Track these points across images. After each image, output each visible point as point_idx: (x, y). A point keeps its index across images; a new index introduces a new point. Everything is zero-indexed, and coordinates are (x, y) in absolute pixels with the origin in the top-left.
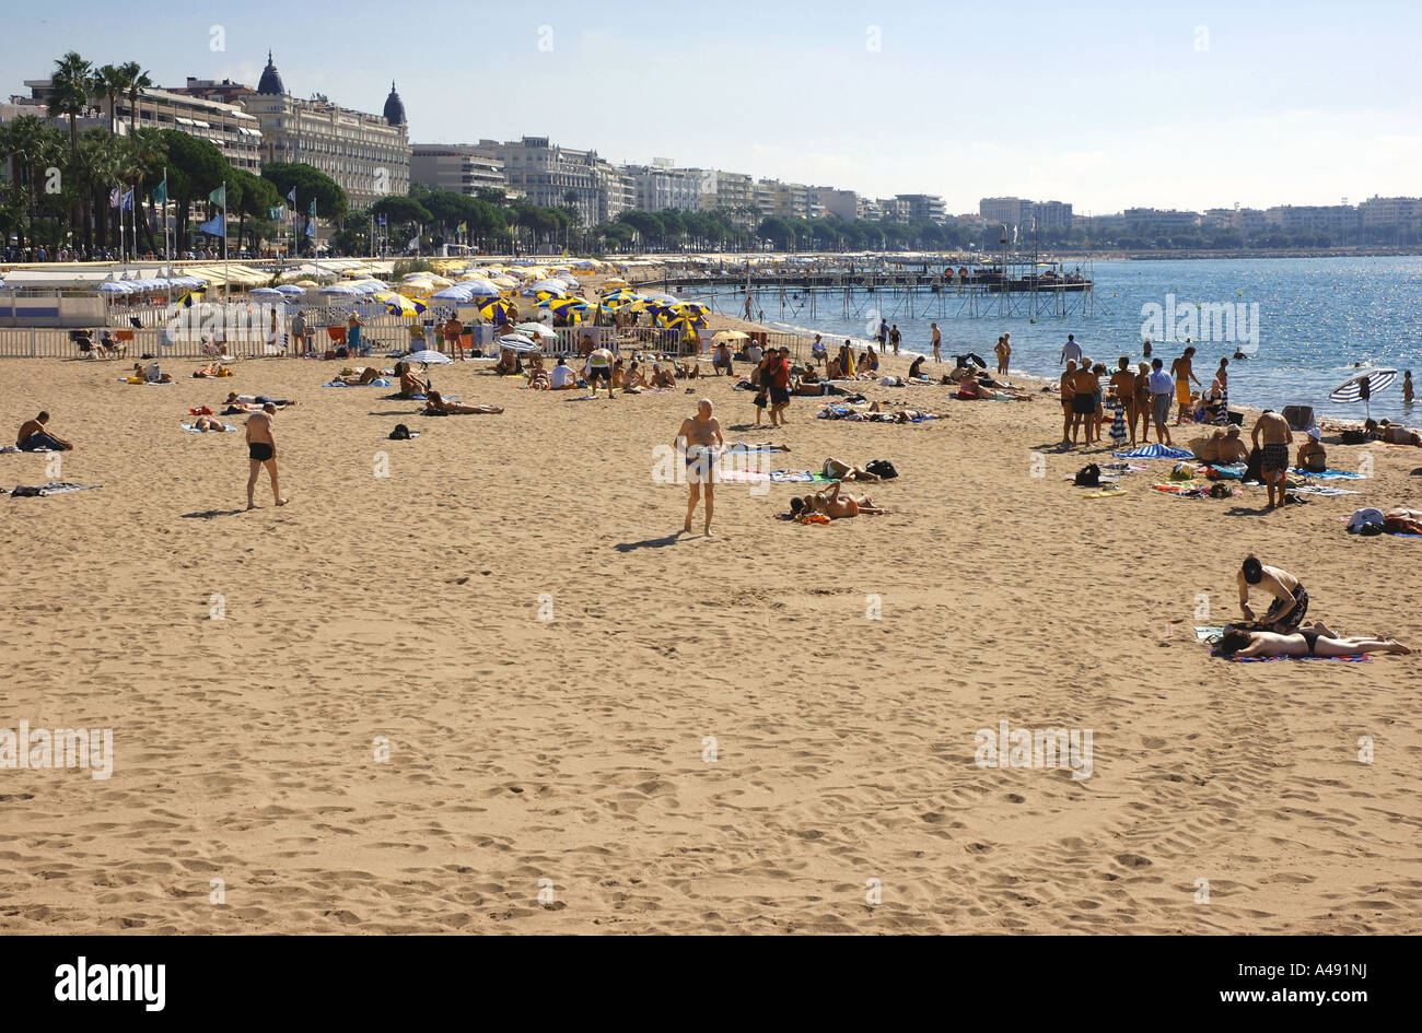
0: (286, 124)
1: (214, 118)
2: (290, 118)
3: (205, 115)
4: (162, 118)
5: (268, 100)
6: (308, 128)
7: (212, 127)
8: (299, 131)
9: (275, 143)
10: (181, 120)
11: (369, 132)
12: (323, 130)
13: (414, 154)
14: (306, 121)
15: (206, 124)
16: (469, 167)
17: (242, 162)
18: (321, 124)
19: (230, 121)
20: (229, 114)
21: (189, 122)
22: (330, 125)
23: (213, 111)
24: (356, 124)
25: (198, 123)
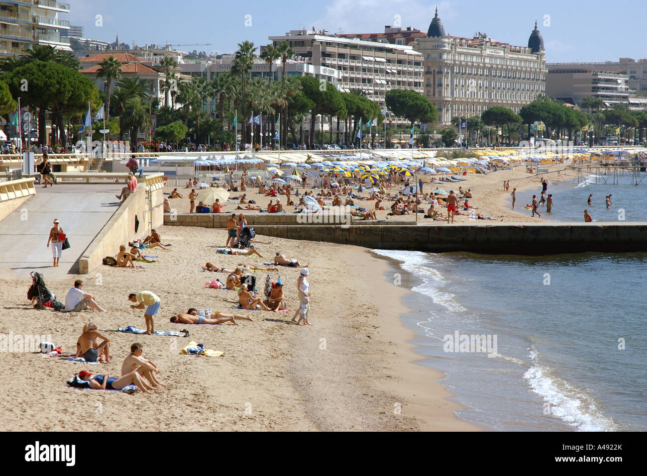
0: (445, 56)
1: (390, 55)
2: (449, 52)
3: (384, 54)
4: (353, 57)
5: (433, 41)
6: (462, 58)
7: (389, 61)
8: (455, 61)
9: (437, 70)
10: (365, 58)
11: (511, 59)
12: (474, 59)
13: (550, 72)
14: (460, 54)
15: (384, 60)
16: (597, 81)
17: (410, 84)
18: (472, 55)
19: (401, 57)
20: (402, 52)
21: (372, 59)
22: (481, 56)
23: (390, 51)
24: (502, 53)
25: (378, 59)
